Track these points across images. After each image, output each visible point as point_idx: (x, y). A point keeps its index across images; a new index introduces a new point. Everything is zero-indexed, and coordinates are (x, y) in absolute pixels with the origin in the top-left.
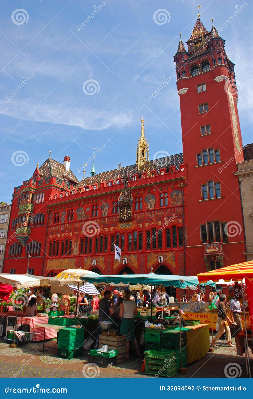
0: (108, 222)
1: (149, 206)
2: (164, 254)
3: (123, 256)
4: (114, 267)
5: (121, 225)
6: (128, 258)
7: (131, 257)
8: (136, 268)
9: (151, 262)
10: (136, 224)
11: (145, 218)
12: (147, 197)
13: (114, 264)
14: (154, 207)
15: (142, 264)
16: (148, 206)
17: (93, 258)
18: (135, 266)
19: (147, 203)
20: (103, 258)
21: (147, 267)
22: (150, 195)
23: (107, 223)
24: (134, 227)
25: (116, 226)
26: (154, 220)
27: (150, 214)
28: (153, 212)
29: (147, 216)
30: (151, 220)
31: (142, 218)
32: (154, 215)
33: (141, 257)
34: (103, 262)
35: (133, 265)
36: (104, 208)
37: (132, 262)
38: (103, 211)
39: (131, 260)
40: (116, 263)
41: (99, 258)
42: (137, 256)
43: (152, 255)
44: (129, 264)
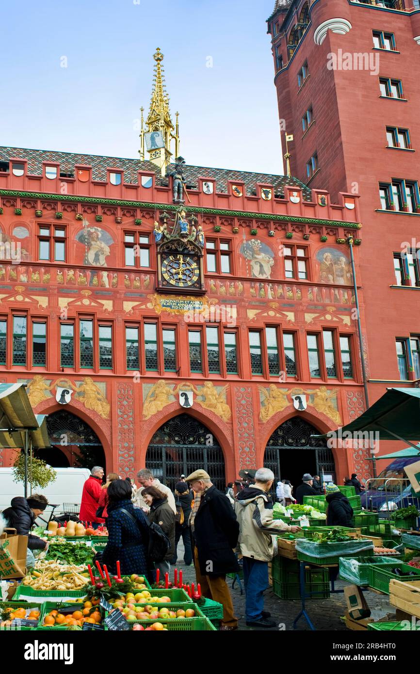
1: (256, 267)
3: (176, 384)
4: (145, 413)
5: (163, 300)
6: (197, 392)
7: (205, 389)
8: (225, 419)
9: (271, 408)
11: (245, 295)
12: (248, 244)
13: (145, 405)
14: (271, 275)
15: (244, 411)
17: (58, 382)
18: (222, 413)
19: (250, 261)
20: (102, 386)
21: (259, 420)
22: (256, 243)
25: (145, 301)
26: (274, 305)
27: (261, 288)
28: (269, 285)
29: (251, 292)
30: (264, 305)
31: (234, 295)
32: (272, 293)
33: (239, 391)
34: (99, 396)
35: (212, 410)
36: (93, 243)
37: (210, 403)
38: (89, 249)
39: (207, 397)
40: (151, 401)
41: (83, 383)
42: (226, 390)
43: (272, 391)
44: (201, 407)
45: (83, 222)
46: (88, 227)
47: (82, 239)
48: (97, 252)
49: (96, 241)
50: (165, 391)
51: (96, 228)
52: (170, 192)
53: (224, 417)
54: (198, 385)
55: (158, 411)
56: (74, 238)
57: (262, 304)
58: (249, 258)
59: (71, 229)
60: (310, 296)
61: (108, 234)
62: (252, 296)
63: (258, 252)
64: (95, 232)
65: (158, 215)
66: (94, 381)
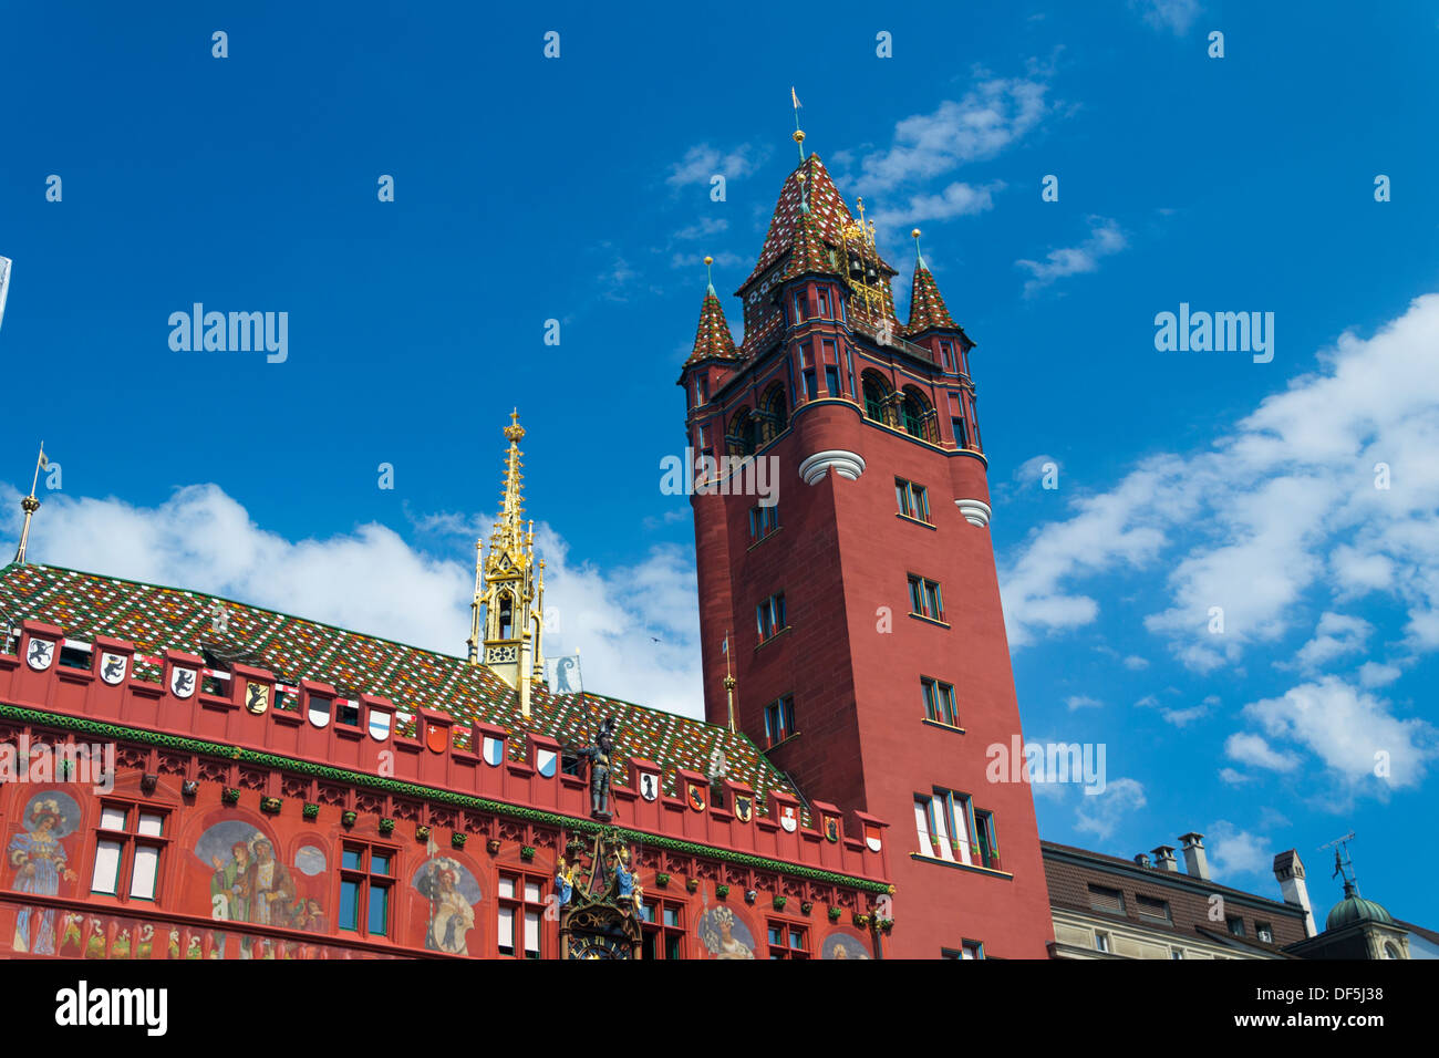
36: (444, 896)
38: (436, 911)
45: (429, 844)
46: (437, 856)
47: (424, 884)
48: (451, 918)
49: (450, 893)
51: (451, 860)
52: (587, 791)
56: (409, 882)
59: (404, 860)
61: (471, 877)
63: (729, 936)
64: (449, 871)
65: (563, 842)
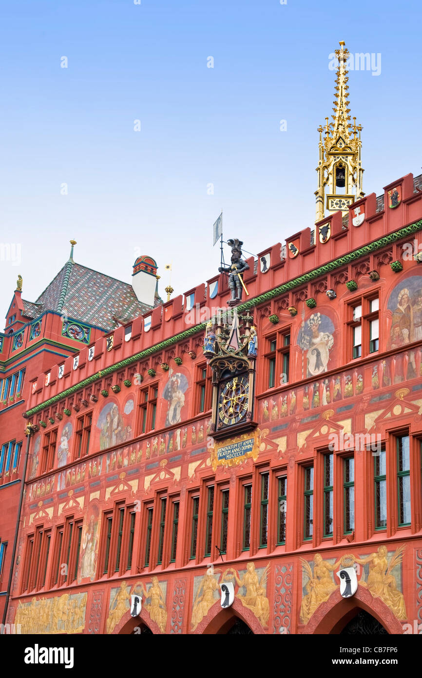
0: (184, 445)
1: (313, 359)
2: (364, 560)
3: (221, 573)
4: (193, 621)
5: (220, 450)
6: (240, 582)
7: (247, 575)
8: (263, 623)
9: (314, 596)
10: (268, 440)
11: (297, 411)
12: (306, 325)
13: (195, 608)
14: (329, 365)
15: (282, 607)
16: (307, 361)
18: (261, 612)
19: (306, 352)
22: (316, 318)
23: (179, 448)
24: (261, 454)
25: (204, 456)
26: (328, 414)
27: (315, 392)
28: (324, 383)
29: (304, 403)
30: (317, 418)
31: (286, 416)
32: (327, 395)
33: (279, 574)
34: (161, 602)
35: (251, 608)
36: (174, 395)
37: (250, 597)
38: (170, 405)
39: (247, 588)
40: (199, 602)
41: (152, 585)
42: (267, 572)
43: (317, 566)
44: (241, 604)
47: (167, 394)
48: (176, 405)
49: (176, 392)
50: (211, 586)
51: (178, 374)
53: (262, 619)
54: (240, 570)
55: (204, 617)
57: (315, 419)
58: (305, 349)
60: (375, 380)
62: (305, 409)
63: (317, 332)
64: (176, 380)
66: (159, 582)
